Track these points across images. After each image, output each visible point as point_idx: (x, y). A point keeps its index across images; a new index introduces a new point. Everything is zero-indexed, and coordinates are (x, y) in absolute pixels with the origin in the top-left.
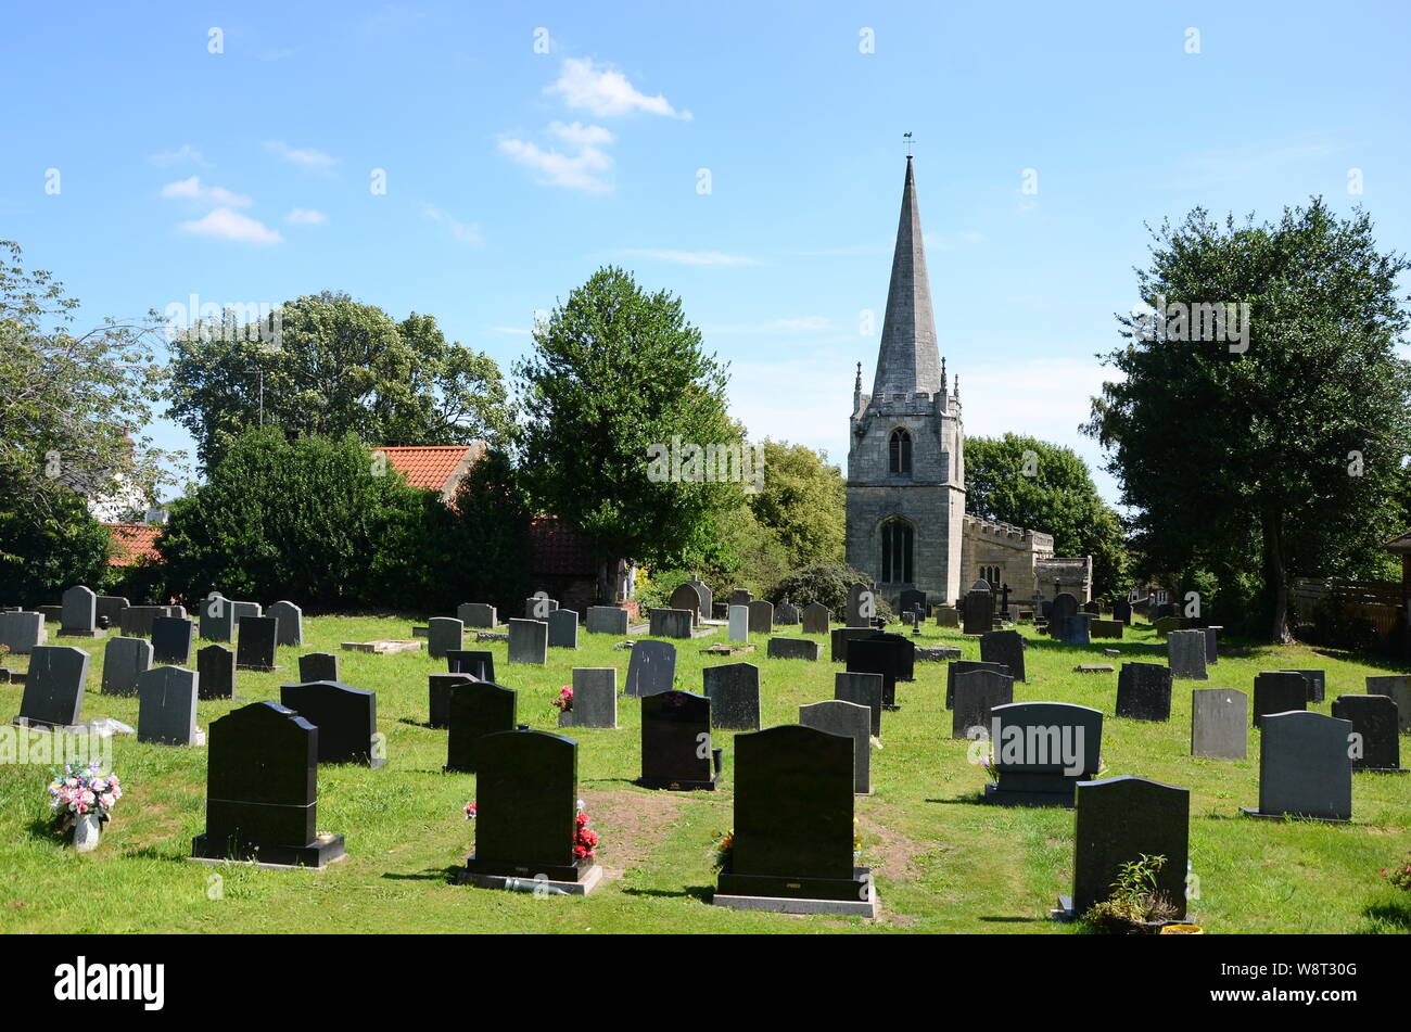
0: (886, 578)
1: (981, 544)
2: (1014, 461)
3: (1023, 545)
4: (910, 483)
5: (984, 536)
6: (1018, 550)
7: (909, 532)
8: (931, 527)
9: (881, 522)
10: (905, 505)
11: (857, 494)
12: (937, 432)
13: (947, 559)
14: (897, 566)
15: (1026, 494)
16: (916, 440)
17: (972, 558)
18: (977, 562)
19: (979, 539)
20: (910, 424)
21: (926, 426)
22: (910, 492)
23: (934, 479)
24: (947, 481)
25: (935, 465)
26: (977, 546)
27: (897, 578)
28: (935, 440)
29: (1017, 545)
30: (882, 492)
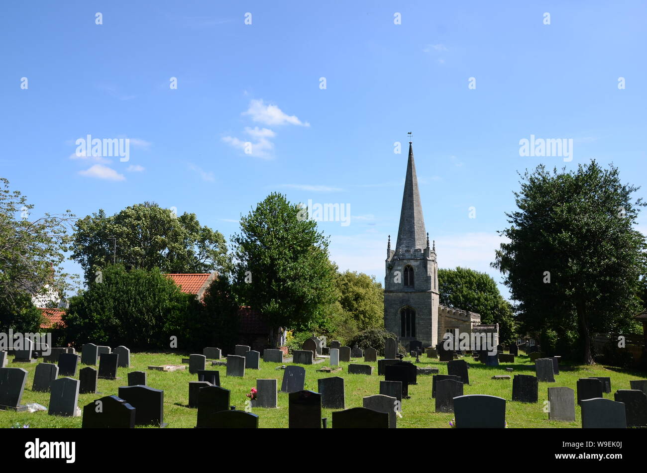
0: (403, 335)
1: (447, 318)
2: (461, 280)
3: (466, 319)
4: (414, 291)
5: (448, 315)
6: (465, 321)
7: (414, 314)
8: (424, 311)
9: (400, 309)
10: (412, 301)
11: (390, 296)
12: (425, 267)
13: (431, 326)
14: (408, 329)
15: (467, 295)
16: (416, 270)
17: (443, 325)
18: (445, 327)
19: (446, 316)
20: (413, 263)
21: (420, 264)
22: (413, 295)
23: (425, 288)
24: (431, 289)
25: (425, 282)
26: (445, 320)
27: (408, 335)
28: (424, 270)
29: (464, 319)
30: (401, 295)
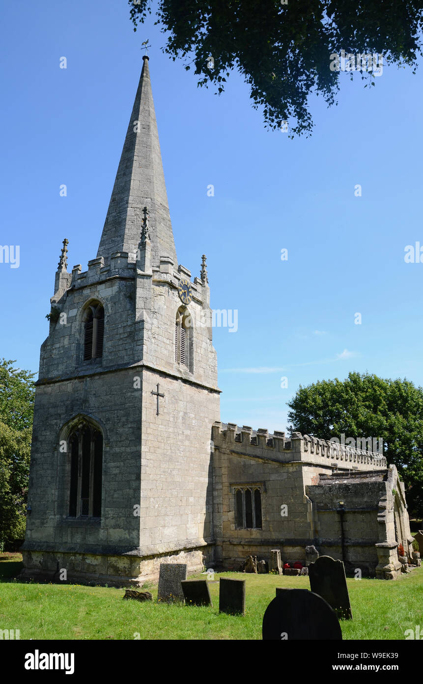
0: (73, 513)
1: (235, 457)
3: (288, 456)
4: (99, 370)
5: (238, 447)
6: (283, 463)
7: (98, 438)
8: (121, 430)
9: (65, 428)
10: (93, 401)
11: (45, 393)
12: (132, 297)
13: (138, 478)
14: (85, 494)
16: (109, 311)
17: (225, 479)
18: (231, 484)
19: (232, 452)
20: (104, 293)
21: (120, 291)
22: (98, 382)
23: (126, 359)
24: (141, 359)
25: (129, 341)
26: (230, 461)
27: (85, 511)
28: (128, 306)
29: (281, 456)
30: (69, 386)
